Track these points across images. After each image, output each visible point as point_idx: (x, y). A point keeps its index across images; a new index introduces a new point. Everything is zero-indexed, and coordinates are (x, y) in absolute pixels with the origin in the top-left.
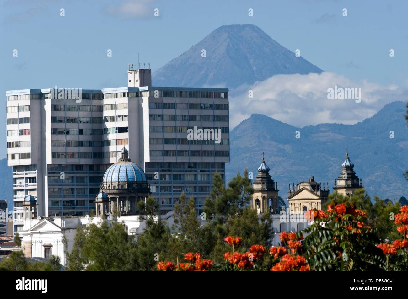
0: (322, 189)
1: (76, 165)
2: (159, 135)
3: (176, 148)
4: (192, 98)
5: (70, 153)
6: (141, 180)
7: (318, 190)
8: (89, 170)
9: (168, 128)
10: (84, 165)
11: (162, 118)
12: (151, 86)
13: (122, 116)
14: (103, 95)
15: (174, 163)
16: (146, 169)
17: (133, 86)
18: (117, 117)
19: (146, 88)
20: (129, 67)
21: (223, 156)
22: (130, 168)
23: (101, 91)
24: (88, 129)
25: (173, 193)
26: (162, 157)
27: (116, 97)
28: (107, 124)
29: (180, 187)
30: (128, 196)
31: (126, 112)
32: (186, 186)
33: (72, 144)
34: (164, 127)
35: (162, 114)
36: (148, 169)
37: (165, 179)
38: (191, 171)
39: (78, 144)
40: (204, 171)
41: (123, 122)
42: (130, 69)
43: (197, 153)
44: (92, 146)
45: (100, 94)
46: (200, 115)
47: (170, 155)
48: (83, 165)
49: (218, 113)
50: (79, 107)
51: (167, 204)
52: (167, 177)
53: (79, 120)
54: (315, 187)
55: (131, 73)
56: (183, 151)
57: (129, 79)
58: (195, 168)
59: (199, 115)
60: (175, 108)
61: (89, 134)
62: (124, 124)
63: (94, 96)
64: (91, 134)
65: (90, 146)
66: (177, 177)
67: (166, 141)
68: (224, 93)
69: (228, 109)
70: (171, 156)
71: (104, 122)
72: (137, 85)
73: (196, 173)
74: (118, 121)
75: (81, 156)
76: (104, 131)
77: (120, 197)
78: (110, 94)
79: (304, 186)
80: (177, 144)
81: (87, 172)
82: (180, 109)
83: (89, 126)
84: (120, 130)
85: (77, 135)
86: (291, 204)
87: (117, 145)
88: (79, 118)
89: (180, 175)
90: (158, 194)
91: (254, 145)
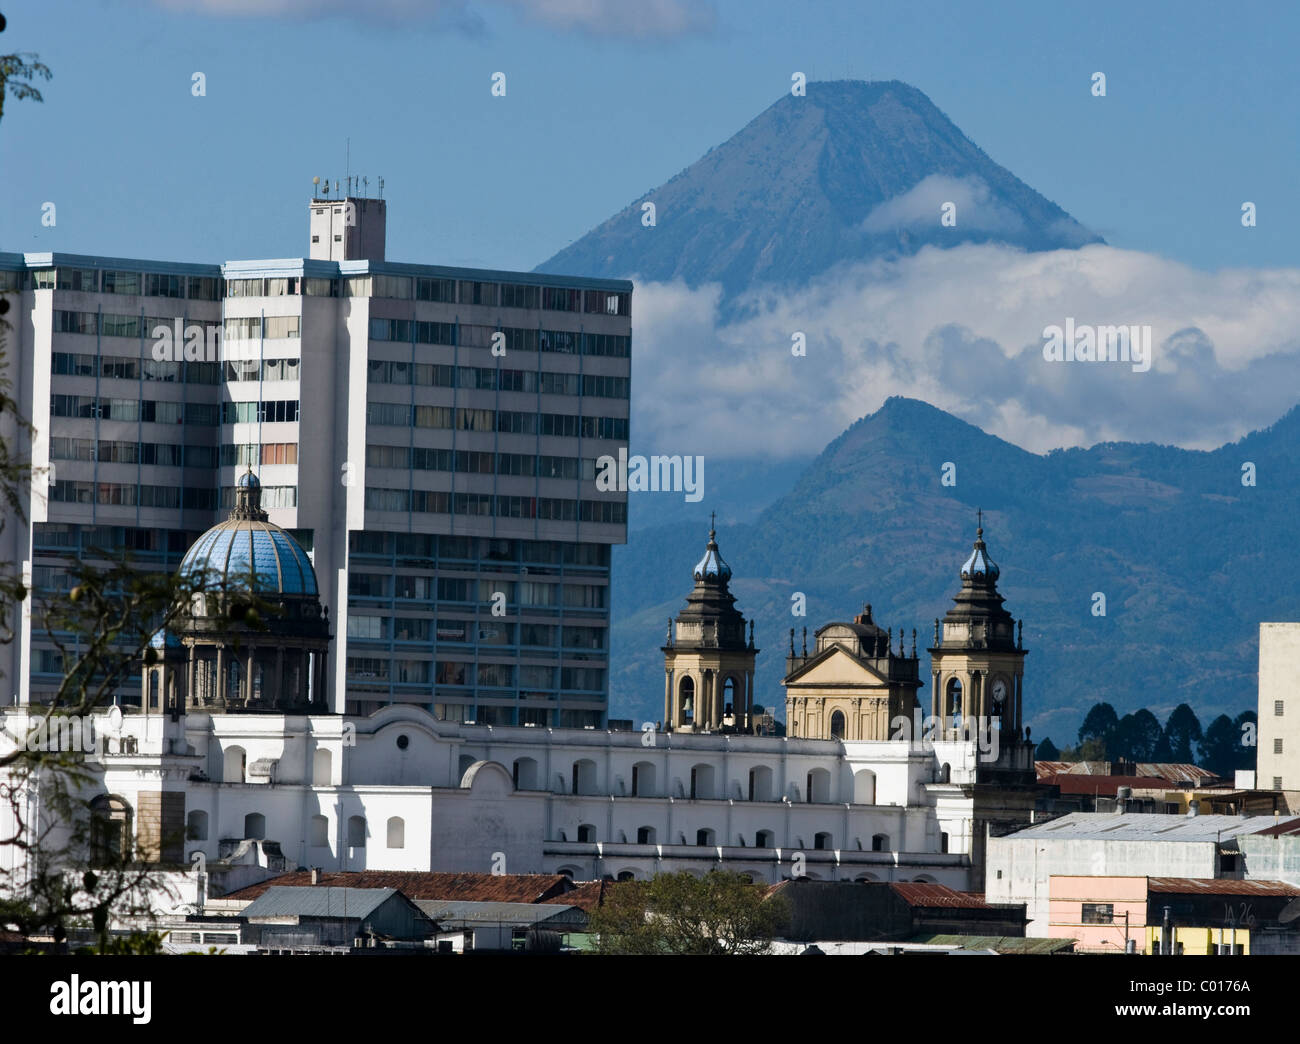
0: (896, 651)
1: (129, 531)
2: (399, 437)
3: (453, 486)
4: (510, 311)
5: (109, 484)
6: (298, 589)
7: (881, 655)
8: (170, 550)
9: (429, 411)
10: (154, 529)
11: (411, 374)
12: (384, 259)
13: (283, 363)
14: (224, 282)
15: (443, 538)
16: (352, 555)
17: (325, 257)
18: (266, 363)
19: (362, 266)
20: (314, 187)
21: (607, 520)
22: (266, 546)
23: (218, 269)
24: (173, 403)
25: (434, 643)
26: (406, 515)
27: (266, 294)
28: (231, 385)
29: (461, 625)
30: (252, 646)
31: (292, 348)
32: (480, 623)
33: (116, 456)
34: (416, 407)
35: (410, 361)
36: (358, 555)
37: (412, 595)
38: (498, 569)
39: (137, 456)
40: (542, 572)
41: (284, 383)
42: (318, 197)
43: (520, 508)
44: (182, 464)
45: (216, 280)
46: (536, 370)
47: (431, 510)
48: (150, 529)
49: (596, 366)
50: (146, 321)
51: (417, 682)
52: (420, 586)
53: (143, 369)
54: (872, 645)
55: (320, 212)
56: (473, 498)
57: (313, 232)
58: (514, 560)
59: (531, 372)
60: (453, 344)
61: (175, 421)
62: (287, 389)
63: (198, 287)
64: (180, 422)
65: (174, 464)
66: (451, 590)
67: (422, 459)
68: (617, 298)
69: (628, 355)
70: (433, 511)
71: (225, 381)
72: (338, 254)
73: (513, 577)
74: (267, 379)
75: (145, 496)
76: (222, 413)
77: (226, 646)
78: (247, 280)
79: (838, 640)
80: (456, 470)
81: (161, 557)
82: (470, 346)
83: (174, 391)
84: (274, 412)
85: (134, 421)
86: (795, 699)
87: (261, 463)
88: (143, 364)
89: (463, 582)
90: (386, 647)
91: (891, 507)
